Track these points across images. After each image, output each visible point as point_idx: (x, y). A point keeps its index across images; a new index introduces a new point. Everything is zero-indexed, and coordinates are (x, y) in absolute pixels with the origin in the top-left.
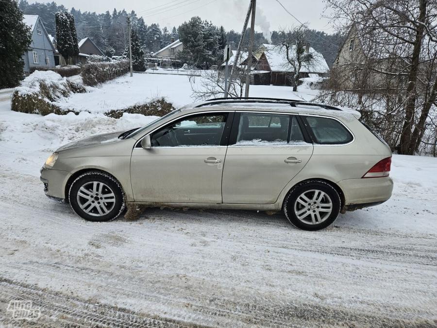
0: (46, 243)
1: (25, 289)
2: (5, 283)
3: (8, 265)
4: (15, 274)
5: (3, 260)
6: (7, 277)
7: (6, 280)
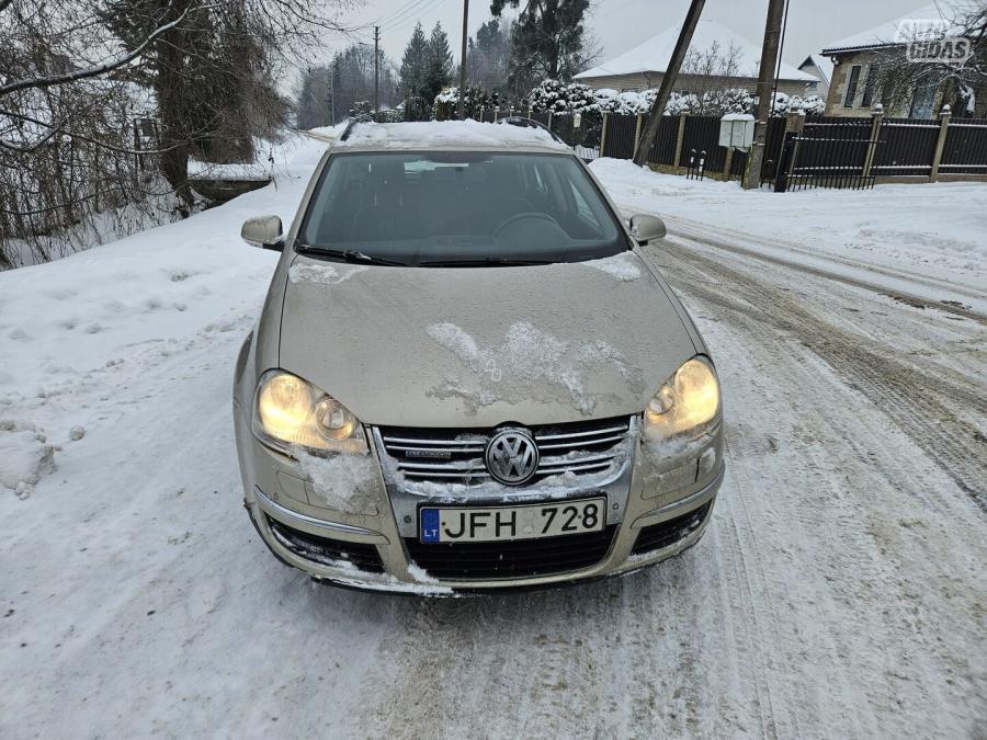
0: (837, 498)
1: (946, 462)
2: (969, 485)
3: (943, 509)
4: (945, 486)
5: (945, 524)
6: (959, 490)
7: (965, 488)
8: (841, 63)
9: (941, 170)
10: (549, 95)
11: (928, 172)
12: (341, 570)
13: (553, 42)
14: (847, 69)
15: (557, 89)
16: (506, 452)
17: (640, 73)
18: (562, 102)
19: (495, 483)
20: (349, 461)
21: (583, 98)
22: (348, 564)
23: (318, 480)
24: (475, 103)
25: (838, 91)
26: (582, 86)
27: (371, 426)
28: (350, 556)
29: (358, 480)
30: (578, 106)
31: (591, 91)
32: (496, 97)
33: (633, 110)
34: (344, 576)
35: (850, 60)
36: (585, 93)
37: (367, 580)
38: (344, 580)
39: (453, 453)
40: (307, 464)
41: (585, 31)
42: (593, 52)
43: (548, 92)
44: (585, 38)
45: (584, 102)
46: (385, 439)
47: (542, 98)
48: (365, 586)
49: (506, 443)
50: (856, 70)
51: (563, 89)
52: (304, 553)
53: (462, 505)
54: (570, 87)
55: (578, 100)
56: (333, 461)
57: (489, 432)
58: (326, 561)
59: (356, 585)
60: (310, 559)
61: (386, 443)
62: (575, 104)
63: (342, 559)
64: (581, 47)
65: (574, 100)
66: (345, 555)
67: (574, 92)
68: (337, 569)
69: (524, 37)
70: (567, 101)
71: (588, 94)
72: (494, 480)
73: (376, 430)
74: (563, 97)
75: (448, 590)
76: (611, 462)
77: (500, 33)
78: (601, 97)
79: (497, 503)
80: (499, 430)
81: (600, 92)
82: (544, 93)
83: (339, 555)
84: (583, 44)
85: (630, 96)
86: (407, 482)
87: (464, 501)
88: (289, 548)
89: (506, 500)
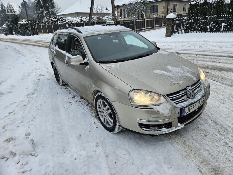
8: (118, 9)
9: (147, 29)
10: (54, 20)
11: (144, 29)
12: (164, 130)
13: (47, 6)
14: (119, 10)
15: (56, 18)
16: (190, 92)
17: (74, 13)
18: (59, 21)
19: (190, 100)
20: (165, 104)
21: (64, 20)
22: (165, 128)
23: (161, 111)
24: (33, 23)
25: (119, 15)
26: (62, 17)
27: (164, 95)
28: (165, 127)
29: (169, 108)
30: (63, 22)
31: (65, 18)
32: (39, 21)
33: (77, 22)
34: (165, 131)
35: (119, 8)
36: (64, 18)
37: (169, 130)
38: (165, 133)
39: (181, 96)
40: (156, 108)
41: (55, 3)
42: (59, 8)
43: (54, 19)
44: (55, 5)
45: (64, 21)
46: (169, 97)
47: (53, 20)
48: (169, 132)
49: (189, 90)
50: (121, 10)
51: (58, 18)
52: (154, 130)
53: (188, 106)
54: (59, 17)
55: (63, 20)
56: (161, 106)
57: (185, 89)
58: (159, 130)
59: (168, 132)
60: (156, 131)
61: (169, 98)
62: (62, 21)
63: (163, 128)
64: (55, 7)
65: (61, 20)
66: (164, 127)
67: (61, 18)
68: (163, 131)
69: (38, 5)
70: (60, 21)
71: (65, 19)
72: (189, 99)
73: (166, 96)
74: (58, 20)
75: (183, 126)
76: (202, 89)
77: (28, 4)
78: (68, 19)
79: (192, 103)
80: (187, 88)
81: (67, 18)
82: (53, 19)
83: (162, 127)
84: (55, 6)
85: (75, 19)
86: (177, 105)
87: (188, 105)
88: (149, 131)
89: (194, 102)
